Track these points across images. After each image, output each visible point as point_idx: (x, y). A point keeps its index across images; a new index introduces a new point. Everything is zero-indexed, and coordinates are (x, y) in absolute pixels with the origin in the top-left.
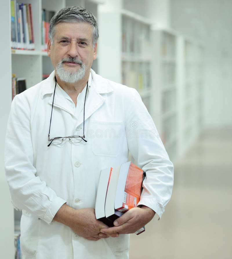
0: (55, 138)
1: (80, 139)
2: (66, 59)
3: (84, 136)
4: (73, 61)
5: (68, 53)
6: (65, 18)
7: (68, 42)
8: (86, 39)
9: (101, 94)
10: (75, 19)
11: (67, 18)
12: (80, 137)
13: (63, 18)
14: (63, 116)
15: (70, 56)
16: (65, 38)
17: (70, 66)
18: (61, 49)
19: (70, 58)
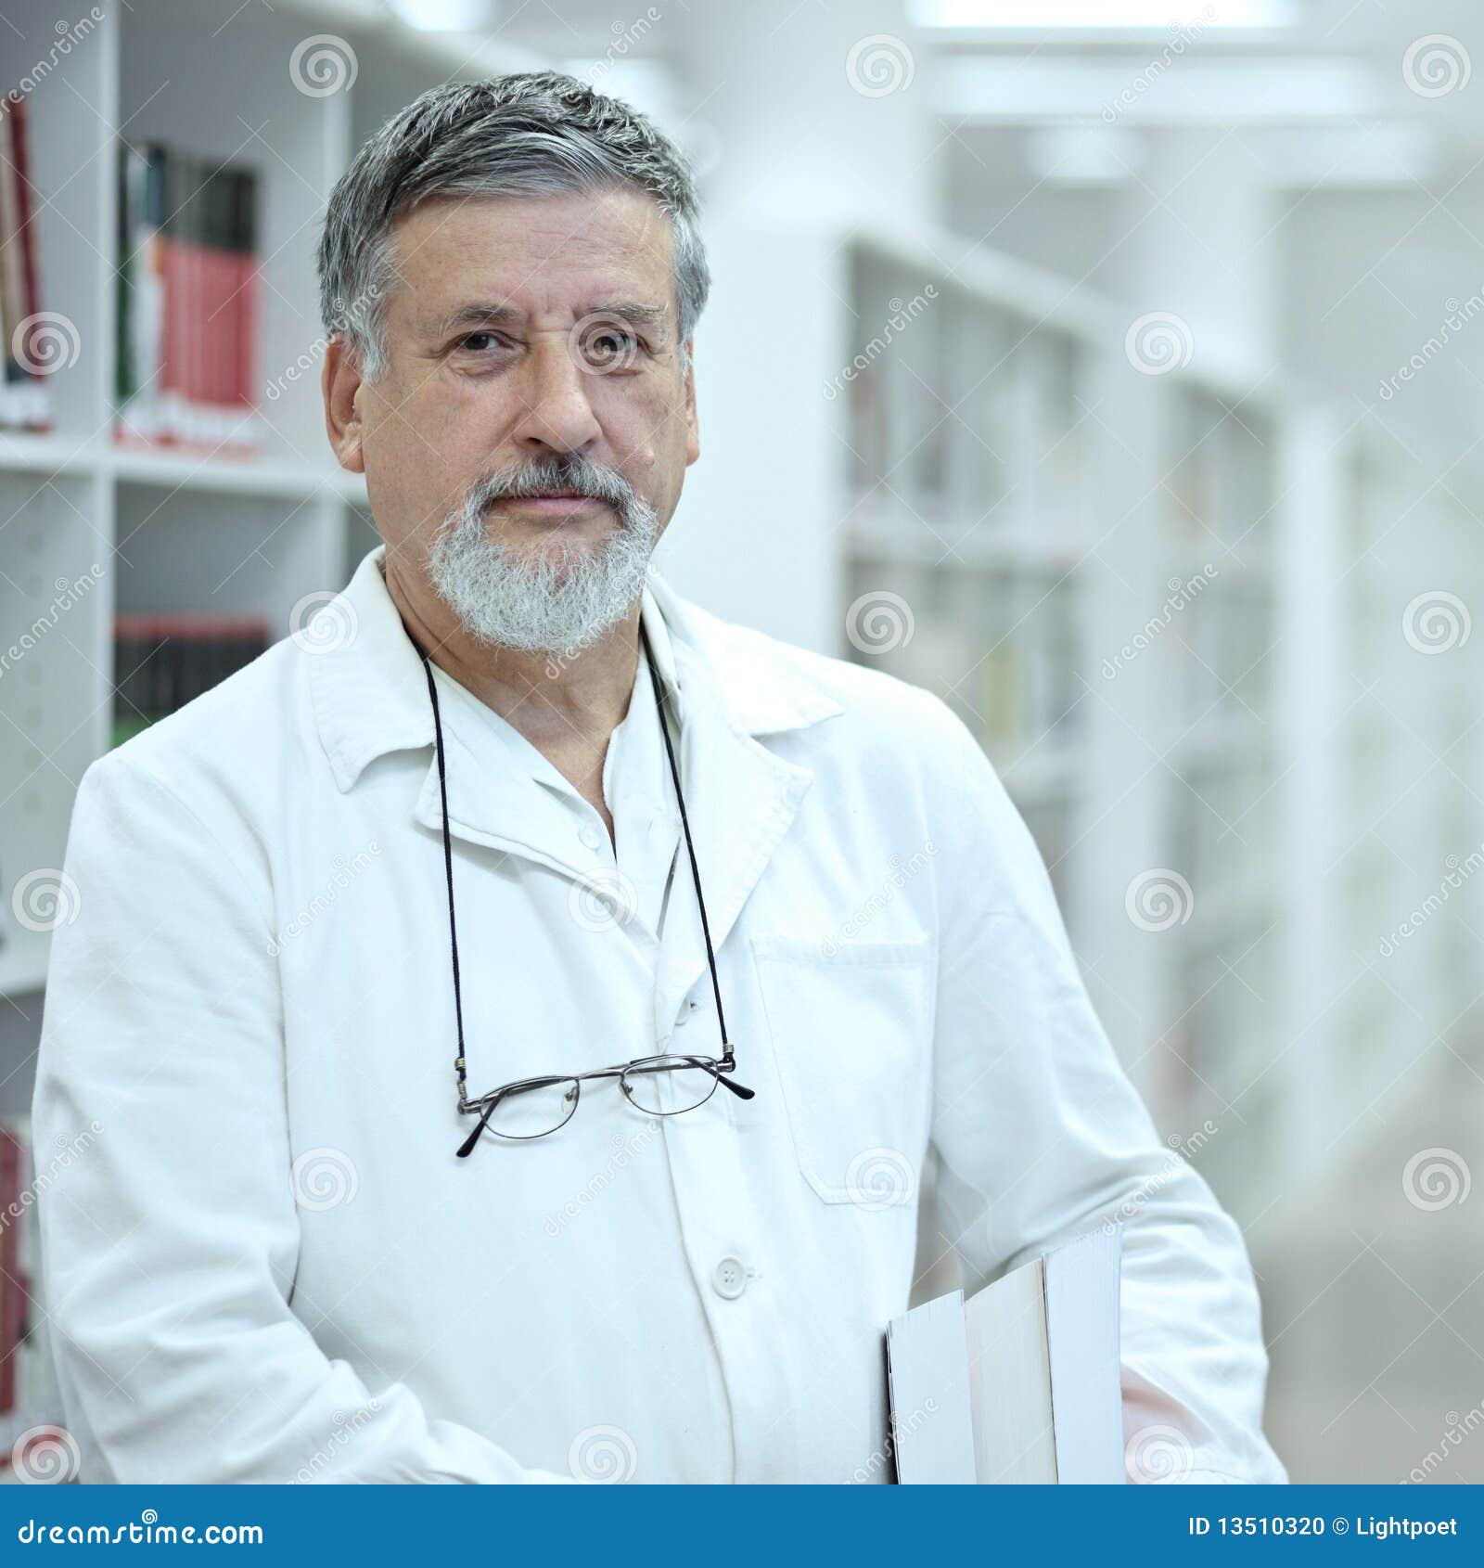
0: (508, 1092)
1: (703, 1079)
2: (513, 470)
3: (728, 1057)
4: (567, 481)
5: (525, 428)
6: (469, 166)
7: (505, 341)
8: (645, 307)
9: (762, 739)
10: (544, 166)
11: (481, 163)
12: (693, 1063)
13: (455, 166)
14: (544, 911)
15: (535, 450)
16: (484, 315)
17: (549, 524)
18: (464, 403)
19: (539, 462)
